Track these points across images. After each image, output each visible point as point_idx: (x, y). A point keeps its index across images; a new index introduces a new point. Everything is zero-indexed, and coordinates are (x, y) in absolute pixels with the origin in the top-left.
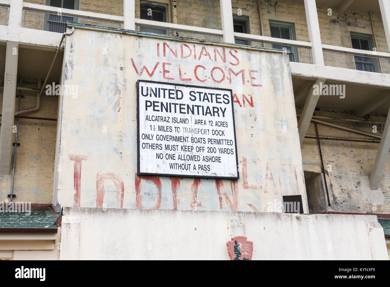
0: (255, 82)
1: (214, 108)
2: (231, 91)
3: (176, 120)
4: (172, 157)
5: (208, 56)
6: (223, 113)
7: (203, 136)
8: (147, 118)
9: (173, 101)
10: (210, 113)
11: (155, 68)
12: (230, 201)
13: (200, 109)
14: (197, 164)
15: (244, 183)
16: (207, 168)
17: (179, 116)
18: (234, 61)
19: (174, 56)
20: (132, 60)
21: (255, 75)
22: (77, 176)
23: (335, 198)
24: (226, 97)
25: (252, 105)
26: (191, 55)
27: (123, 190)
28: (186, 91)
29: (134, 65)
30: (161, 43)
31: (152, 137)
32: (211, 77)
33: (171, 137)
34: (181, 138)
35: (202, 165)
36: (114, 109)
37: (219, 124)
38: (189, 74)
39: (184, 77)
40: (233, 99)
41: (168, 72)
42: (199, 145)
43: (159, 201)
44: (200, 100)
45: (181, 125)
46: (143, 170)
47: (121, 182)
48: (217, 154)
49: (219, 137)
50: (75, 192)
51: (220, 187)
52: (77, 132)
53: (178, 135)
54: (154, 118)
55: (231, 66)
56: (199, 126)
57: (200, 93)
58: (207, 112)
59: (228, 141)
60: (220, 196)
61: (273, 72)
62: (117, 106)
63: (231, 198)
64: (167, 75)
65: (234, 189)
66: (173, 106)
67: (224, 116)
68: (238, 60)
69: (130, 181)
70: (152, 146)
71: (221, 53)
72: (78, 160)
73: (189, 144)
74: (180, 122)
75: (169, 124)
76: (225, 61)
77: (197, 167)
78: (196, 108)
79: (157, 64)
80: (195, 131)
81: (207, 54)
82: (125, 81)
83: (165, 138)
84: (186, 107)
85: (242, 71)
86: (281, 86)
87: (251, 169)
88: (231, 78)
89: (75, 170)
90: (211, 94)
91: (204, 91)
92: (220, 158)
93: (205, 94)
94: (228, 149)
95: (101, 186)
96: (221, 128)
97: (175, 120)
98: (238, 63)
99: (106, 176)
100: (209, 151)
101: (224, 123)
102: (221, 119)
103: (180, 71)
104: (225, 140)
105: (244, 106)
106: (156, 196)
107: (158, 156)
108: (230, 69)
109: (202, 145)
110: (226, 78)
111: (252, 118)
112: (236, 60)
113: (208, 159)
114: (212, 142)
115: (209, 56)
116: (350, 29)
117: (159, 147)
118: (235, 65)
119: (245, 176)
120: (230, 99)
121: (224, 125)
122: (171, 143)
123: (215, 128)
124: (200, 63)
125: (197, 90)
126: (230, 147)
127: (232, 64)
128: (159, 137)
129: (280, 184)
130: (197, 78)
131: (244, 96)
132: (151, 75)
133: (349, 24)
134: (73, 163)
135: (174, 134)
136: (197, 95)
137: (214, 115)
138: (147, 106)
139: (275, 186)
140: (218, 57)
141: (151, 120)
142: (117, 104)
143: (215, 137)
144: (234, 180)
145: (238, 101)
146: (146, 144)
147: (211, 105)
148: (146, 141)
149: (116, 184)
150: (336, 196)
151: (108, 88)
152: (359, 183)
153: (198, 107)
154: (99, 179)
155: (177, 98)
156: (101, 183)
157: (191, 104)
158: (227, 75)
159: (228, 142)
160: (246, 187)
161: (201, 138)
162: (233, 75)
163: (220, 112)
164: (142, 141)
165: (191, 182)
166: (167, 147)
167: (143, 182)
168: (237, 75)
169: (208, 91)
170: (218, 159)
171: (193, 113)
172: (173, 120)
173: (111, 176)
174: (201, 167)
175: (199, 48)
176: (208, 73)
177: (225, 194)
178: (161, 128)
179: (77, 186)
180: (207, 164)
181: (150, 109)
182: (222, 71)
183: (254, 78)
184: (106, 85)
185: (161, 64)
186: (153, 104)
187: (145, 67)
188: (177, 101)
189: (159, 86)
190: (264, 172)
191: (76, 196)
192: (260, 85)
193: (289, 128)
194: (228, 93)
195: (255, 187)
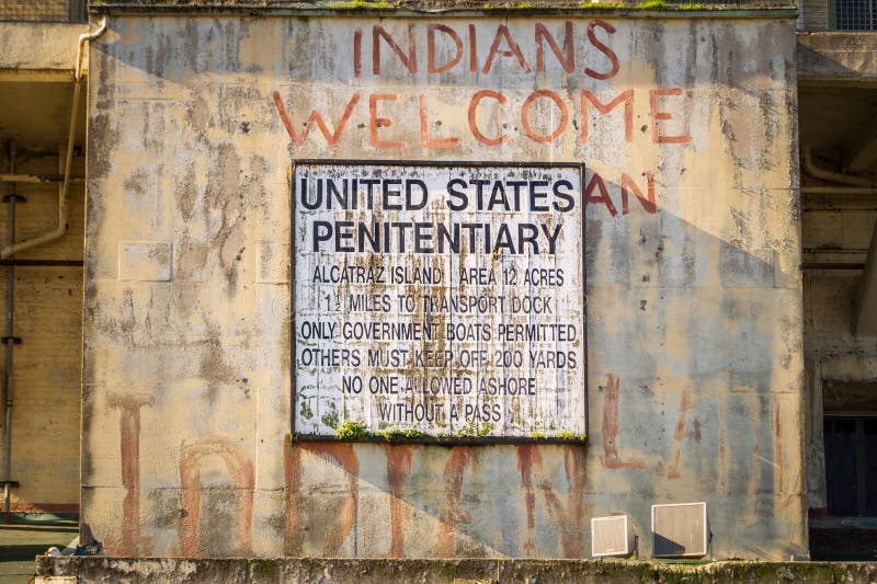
0: (671, 128)
1: (521, 226)
2: (580, 166)
3: (403, 273)
4: (389, 386)
5: (514, 57)
6: (552, 241)
7: (483, 319)
8: (318, 275)
9: (396, 216)
10: (509, 244)
11: (347, 116)
12: (558, 506)
13: (480, 233)
14: (461, 401)
15: (608, 452)
16: (492, 414)
17: (412, 260)
18: (599, 61)
19: (406, 70)
20: (277, 96)
21: (669, 105)
22: (129, 449)
24: (563, 189)
25: (650, 206)
26: (462, 61)
27: (252, 484)
28: (437, 181)
29: (282, 113)
30: (367, 29)
31: (332, 331)
32: (520, 126)
33: (386, 328)
34: (417, 328)
35: (477, 407)
36: (225, 254)
37: (537, 277)
38: (452, 124)
39: (436, 133)
40: (594, 191)
41: (388, 124)
42: (470, 345)
44: (480, 207)
45: (417, 289)
46: (304, 427)
47: (245, 461)
48: (525, 371)
49: (533, 319)
50: (125, 492)
51: (530, 465)
53: (409, 319)
54: (336, 274)
55: (589, 83)
56: (472, 289)
57: (479, 183)
58: (501, 241)
59: (562, 329)
60: (531, 491)
62: (234, 245)
63: (563, 498)
64: (382, 132)
65: (577, 471)
66: (394, 231)
67: (552, 251)
68: (614, 58)
70: (330, 358)
71: (560, 41)
72: (130, 407)
73: (441, 344)
74: (415, 279)
75: (380, 290)
76: (569, 65)
77: (461, 412)
78: (465, 233)
79: (355, 100)
80: (460, 305)
81: (515, 50)
82: (257, 163)
83: (369, 330)
84: (434, 231)
85: (627, 96)
87: (629, 409)
88: (586, 123)
89: (123, 433)
90: (516, 185)
91: (492, 175)
92: (533, 383)
93: (498, 184)
94: (558, 353)
95: (193, 474)
96: (543, 290)
97: (399, 275)
98: (616, 70)
99: (204, 446)
100: (501, 362)
101: (553, 274)
102: (544, 262)
103: (423, 117)
104: (551, 326)
105: (624, 213)
106: (344, 498)
107: (348, 385)
108: (589, 94)
109: (480, 345)
110: (570, 124)
111: (649, 249)
112: (609, 60)
113: (497, 385)
114: (511, 336)
115: (520, 55)
117: (351, 358)
118: (602, 77)
119: (610, 430)
120: (576, 194)
121: (553, 281)
122: (387, 345)
123: (523, 290)
124: (489, 82)
125: (470, 174)
126: (566, 347)
127: (594, 75)
128: (352, 329)
130: (476, 133)
131: (627, 180)
132: (333, 139)
134: (118, 413)
135: (396, 317)
137: (521, 251)
138: (317, 239)
140: (549, 56)
141: (328, 281)
142: (235, 237)
143: (521, 318)
144: (579, 446)
145: (605, 198)
146: (314, 353)
148: (314, 343)
149: (232, 468)
153: (473, 227)
154: (187, 455)
155: (410, 207)
156: (192, 466)
158: (574, 114)
159: (560, 332)
160: (613, 465)
161: (478, 325)
162: (595, 113)
163: (542, 241)
164: (302, 343)
166: (375, 358)
167: (307, 458)
168: (607, 109)
169: (503, 174)
170: (527, 386)
171: (455, 246)
172: (396, 276)
173: (218, 447)
174: (474, 411)
175: (485, 31)
177: (545, 487)
179: (130, 475)
181: (328, 246)
182: (559, 103)
183: (662, 116)
184: (201, 182)
185: (364, 103)
186: (336, 232)
187: (316, 117)
188: (419, 216)
189: (356, 173)
190: (673, 415)
191: (129, 502)
192: (684, 138)
193: (772, 271)
194: (573, 176)
195: (639, 464)
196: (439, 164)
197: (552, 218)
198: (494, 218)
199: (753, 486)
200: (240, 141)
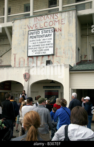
0: (63, 23)
2: (54, 28)
4: (36, 51)
5: (48, 18)
7: (44, 44)
8: (30, 41)
9: (37, 35)
11: (33, 26)
14: (42, 52)
15: (56, 55)
16: (45, 53)
17: (38, 39)
18: (56, 17)
19: (39, 21)
20: (28, 25)
21: (63, 20)
22: (15, 59)
25: (61, 31)
26: (44, 19)
30: (35, 18)
32: (49, 25)
36: (23, 40)
38: (42, 25)
39: (41, 27)
40: (55, 30)
41: (37, 26)
42: (43, 46)
45: (39, 42)
46: (29, 55)
48: (48, 48)
49: (49, 43)
51: (49, 57)
52: (15, 48)
53: (38, 44)
55: (55, 20)
56: (44, 41)
57: (44, 31)
58: (47, 36)
61: (69, 17)
62: (24, 39)
65: (53, 58)
68: (58, 17)
69: (26, 58)
70: (31, 49)
71: (53, 16)
72: (15, 55)
73: (41, 46)
75: (35, 42)
76: (53, 18)
78: (43, 36)
79: (34, 24)
82: (26, 32)
83: (34, 46)
84: (40, 36)
85: (59, 20)
86: (71, 22)
87: (58, 51)
89: (14, 57)
90: (48, 30)
95: (20, 60)
96: (50, 40)
97: (37, 40)
102: (50, 37)
103: (40, 25)
106: (32, 62)
107: (32, 51)
108: (55, 21)
109: (44, 46)
111: (61, 35)
117: (33, 49)
119: (57, 53)
120: (53, 31)
122: (36, 47)
123: (48, 40)
124: (46, 21)
125: (43, 30)
126: (52, 46)
127: (56, 19)
129: (67, 54)
130: (45, 26)
131: (59, 28)
132: (32, 28)
135: (37, 44)
136: (44, 32)
139: (66, 55)
140: (52, 18)
142: (24, 38)
143: (48, 43)
144: (53, 55)
145: (57, 31)
147: (47, 34)
148: (30, 47)
149: (23, 60)
157: (42, 34)
158: (54, 23)
162: (56, 22)
163: (50, 35)
164: (28, 48)
165: (41, 57)
166: (35, 48)
167: (29, 58)
168: (57, 22)
169: (47, 30)
170: (48, 50)
173: (22, 58)
174: (43, 53)
175: (46, 16)
177: (50, 59)
178: (33, 43)
179: (15, 61)
180: (45, 51)
181: (31, 38)
182: (52, 22)
183: (62, 22)
184: (21, 34)
188: (38, 35)
189: (34, 31)
190: (63, 51)
191: (15, 63)
192: (64, 24)
193: (73, 36)
194: (53, 29)
195: (59, 56)
196: (41, 30)
197: (51, 33)
198: (46, 34)
199: (70, 58)
200: (24, 30)
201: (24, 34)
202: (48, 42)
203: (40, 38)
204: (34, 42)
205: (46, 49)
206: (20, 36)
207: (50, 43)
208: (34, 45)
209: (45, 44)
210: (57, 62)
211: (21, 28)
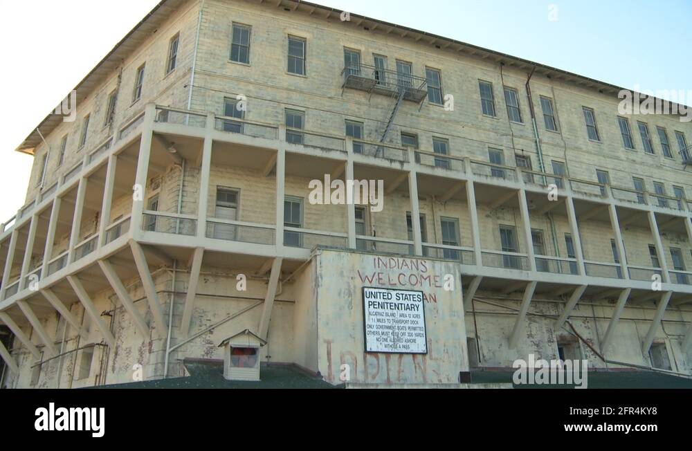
0: (438, 284)
1: (411, 305)
2: (422, 292)
4: (386, 340)
6: (417, 308)
7: (404, 325)
8: (370, 313)
9: (386, 301)
10: (409, 308)
11: (373, 277)
12: (421, 368)
13: (403, 306)
14: (401, 344)
15: (431, 357)
16: (408, 347)
17: (390, 311)
18: (423, 269)
19: (385, 268)
20: (358, 271)
21: (437, 279)
22: (329, 354)
23: (484, 357)
24: (419, 297)
25: (435, 301)
26: (396, 266)
27: (356, 362)
28: (394, 293)
29: (359, 275)
30: (376, 257)
31: (374, 327)
32: (409, 282)
33: (385, 327)
34: (391, 327)
35: (404, 345)
36: (349, 307)
37: (415, 316)
38: (395, 280)
39: (392, 283)
40: (424, 298)
41: (381, 279)
42: (402, 331)
43: (378, 370)
44: (403, 300)
45: (391, 318)
46: (368, 350)
47: (355, 357)
48: (414, 337)
49: (415, 326)
50: (328, 364)
51: (415, 359)
52: (327, 324)
53: (389, 325)
54: (374, 314)
55: (422, 273)
56: (402, 318)
57: (402, 294)
58: (407, 308)
59: (421, 328)
60: (415, 365)
62: (350, 305)
63: (422, 366)
64: (381, 281)
65: (424, 361)
66: (385, 305)
67: (418, 311)
68: (426, 268)
69: (360, 357)
70: (373, 333)
71: (415, 264)
72: (329, 343)
73: (396, 331)
74: (390, 316)
75: (383, 318)
76: (417, 269)
77: (401, 346)
78: (400, 306)
79: (375, 273)
80: (400, 322)
81: (406, 265)
82: (355, 287)
83: (381, 327)
84: (393, 305)
85: (429, 277)
87: (434, 346)
88: (421, 283)
89: (327, 349)
90: (410, 295)
91: (405, 292)
93: (406, 295)
94: (420, 334)
96: (416, 319)
97: (387, 315)
98: (426, 271)
99: (346, 353)
101: (418, 316)
102: (416, 312)
103: (389, 279)
105: (430, 303)
106: (376, 366)
107: (377, 340)
108: (421, 276)
109: (405, 331)
110: (418, 283)
111: (436, 311)
113: (408, 341)
114: (410, 329)
115: (408, 266)
116: (499, 222)
117: (378, 333)
118: (424, 272)
119: (432, 351)
120: (421, 298)
122: (386, 330)
123: (412, 319)
124: (402, 272)
125: (400, 292)
126: (421, 332)
127: (422, 271)
128: (378, 327)
129: (452, 355)
130: (400, 283)
132: (371, 282)
133: (498, 218)
134: (326, 345)
135: (387, 324)
136: (401, 296)
137: (411, 310)
138: (369, 305)
140: (414, 267)
141: (372, 315)
142: (351, 303)
143: (412, 325)
144: (424, 354)
145: (426, 299)
146: (370, 332)
147: (410, 303)
148: (370, 329)
149: (352, 358)
150: (485, 354)
151: (344, 293)
152: (501, 345)
153: (401, 304)
154: (342, 355)
157: (397, 302)
158: (419, 280)
160: (431, 359)
161: (404, 327)
162: (423, 280)
163: (415, 307)
164: (367, 330)
165: (398, 356)
166: (383, 333)
167: (368, 356)
168: (425, 279)
169: (407, 293)
170: (414, 341)
171: (398, 309)
173: (349, 353)
174: (404, 347)
175: (401, 260)
176: (407, 279)
177: (418, 364)
178: (379, 320)
179: (329, 359)
180: (407, 344)
181: (372, 307)
182: (416, 277)
183: (436, 282)
184: (343, 290)
185: (377, 274)
186: (373, 304)
187: (367, 277)
188: (389, 301)
189: (377, 290)
190: (443, 348)
191: (330, 366)
192: (440, 287)
193: (458, 316)
194: (421, 294)
195: (436, 359)
196: (394, 290)
197: (417, 303)
198: (406, 302)
199: (459, 364)
200: (351, 281)
201: (350, 291)
202: (413, 322)
203: (395, 311)
204: (379, 317)
205: (409, 338)
206: (339, 294)
207: (417, 326)
208: (381, 324)
209: (407, 325)
210: (434, 371)
211: (342, 274)
